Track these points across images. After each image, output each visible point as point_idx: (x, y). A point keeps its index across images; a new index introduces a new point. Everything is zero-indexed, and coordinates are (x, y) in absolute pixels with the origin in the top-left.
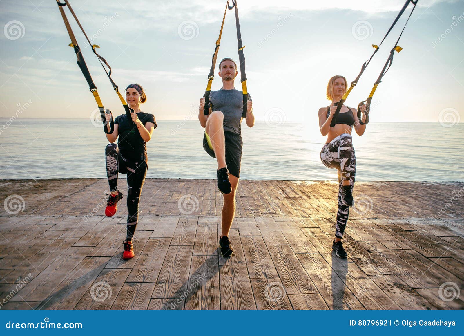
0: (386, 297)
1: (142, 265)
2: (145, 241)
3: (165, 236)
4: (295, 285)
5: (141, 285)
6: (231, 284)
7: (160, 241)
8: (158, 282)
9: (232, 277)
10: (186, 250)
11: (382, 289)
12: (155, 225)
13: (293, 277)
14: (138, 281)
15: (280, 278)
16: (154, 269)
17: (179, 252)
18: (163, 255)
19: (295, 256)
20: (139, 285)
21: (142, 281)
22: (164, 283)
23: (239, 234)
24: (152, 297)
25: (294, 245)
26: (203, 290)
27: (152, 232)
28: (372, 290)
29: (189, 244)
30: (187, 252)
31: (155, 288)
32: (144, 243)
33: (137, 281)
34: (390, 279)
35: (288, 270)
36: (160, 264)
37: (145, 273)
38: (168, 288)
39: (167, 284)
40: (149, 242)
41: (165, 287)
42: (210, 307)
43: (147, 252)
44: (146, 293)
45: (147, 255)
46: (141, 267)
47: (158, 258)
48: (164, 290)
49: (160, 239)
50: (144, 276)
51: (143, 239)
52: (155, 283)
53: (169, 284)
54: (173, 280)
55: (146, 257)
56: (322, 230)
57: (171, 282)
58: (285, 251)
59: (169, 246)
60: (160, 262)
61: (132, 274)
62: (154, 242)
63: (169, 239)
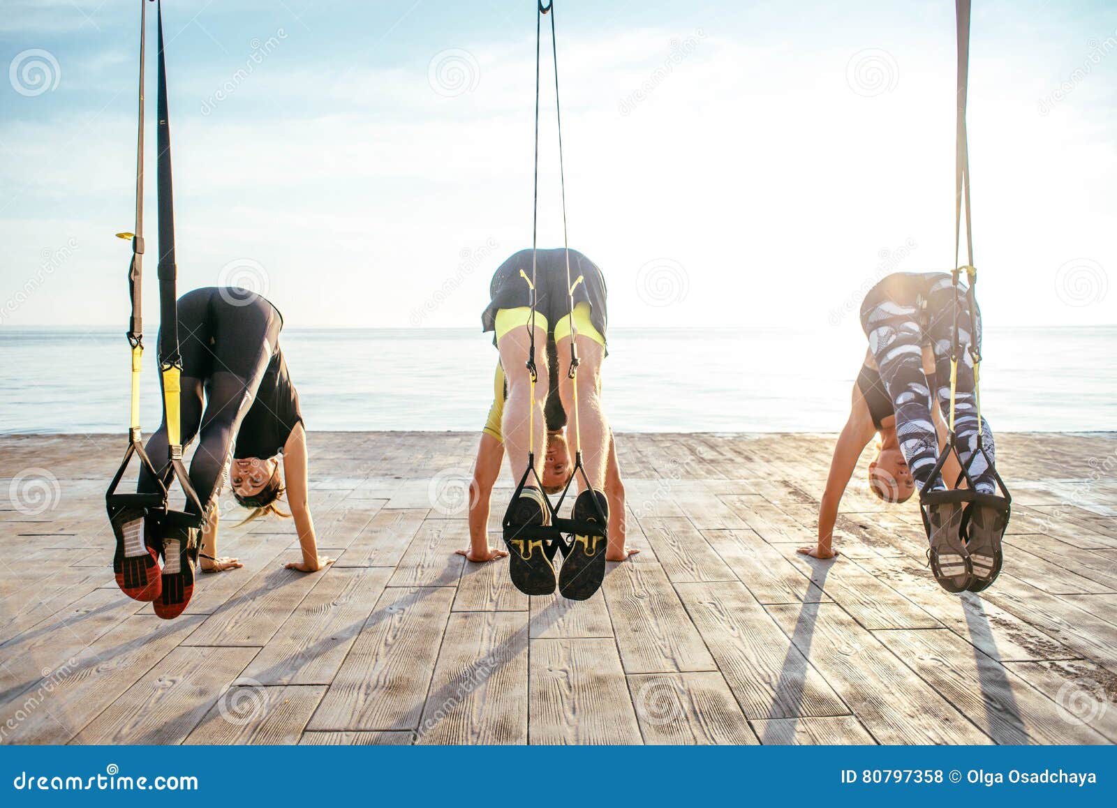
1: (365, 545)
2: (374, 513)
3: (414, 506)
5: (365, 571)
7: (403, 513)
8: (399, 567)
10: (461, 525)
12: (391, 493)
14: (359, 565)
16: (390, 550)
17: (444, 527)
18: (412, 532)
20: (361, 570)
21: (366, 565)
22: (413, 567)
24: (388, 585)
26: (493, 579)
27: (386, 501)
30: (461, 529)
31: (396, 574)
32: (369, 516)
33: (356, 565)
36: (403, 543)
37: (372, 555)
38: (422, 574)
39: (419, 570)
40: (381, 515)
41: (415, 573)
42: (508, 597)
43: (375, 529)
44: (376, 581)
45: (376, 532)
46: (366, 548)
47: (400, 536)
48: (414, 577)
49: (405, 511)
50: (370, 559)
51: (367, 510)
52: (395, 568)
53: (424, 570)
54: (431, 565)
55: (374, 534)
56: (767, 497)
57: (428, 566)
58: (676, 527)
59: (425, 520)
60: (403, 541)
61: (345, 556)
62: (392, 514)
63: (424, 510)
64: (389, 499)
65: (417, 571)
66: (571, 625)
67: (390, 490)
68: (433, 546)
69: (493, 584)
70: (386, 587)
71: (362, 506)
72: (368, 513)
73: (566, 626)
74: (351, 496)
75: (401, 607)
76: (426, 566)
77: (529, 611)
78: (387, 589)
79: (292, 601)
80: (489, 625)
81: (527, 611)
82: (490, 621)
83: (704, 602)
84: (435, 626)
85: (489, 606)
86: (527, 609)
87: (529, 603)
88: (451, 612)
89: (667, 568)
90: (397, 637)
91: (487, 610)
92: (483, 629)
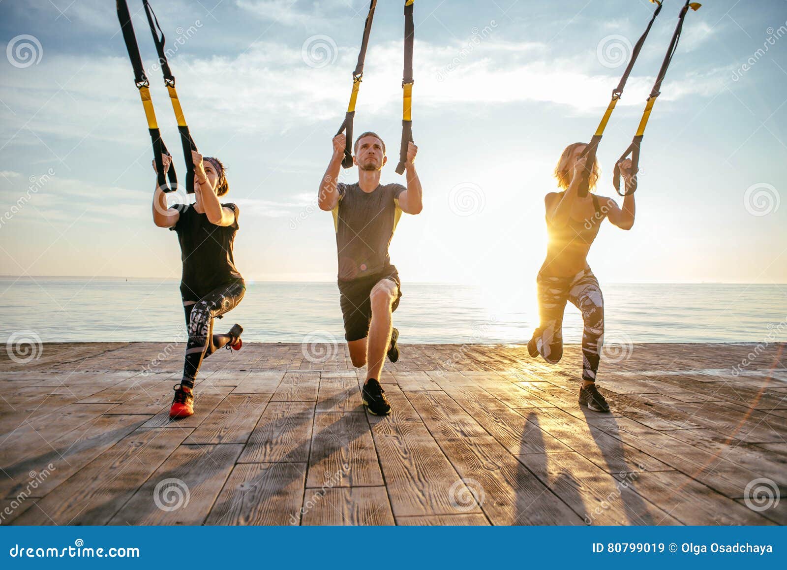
0: (705, 454)
1: (215, 423)
2: (222, 397)
3: (259, 391)
4: (525, 444)
5: (214, 447)
6: (399, 445)
7: (249, 397)
8: (249, 444)
9: (399, 436)
10: (303, 407)
11: (694, 445)
12: (238, 381)
13: (518, 435)
14: (209, 442)
15: (491, 435)
16: (239, 428)
17: (288, 408)
18: (259, 412)
19: (512, 412)
20: (211, 447)
21: (216, 442)
22: (261, 444)
23: (401, 389)
24: (238, 461)
25: (507, 400)
26: (342, 453)
27: (233, 388)
28: (675, 446)
29: (307, 400)
30: (305, 409)
31: (245, 451)
32: (220, 399)
33: (206, 442)
34: (702, 434)
35: (504, 427)
36: (251, 422)
37: (222, 432)
38: (271, 451)
39: (268, 446)
40: (229, 399)
41: (264, 449)
42: (361, 472)
43: (225, 410)
44: (226, 456)
45: (225, 413)
46: (214, 426)
47: (248, 416)
48: (263, 452)
49: (251, 395)
50: (219, 436)
51: (216, 395)
52: (244, 445)
53: (272, 446)
54: (279, 441)
55: (223, 415)
56: (554, 383)
57: (277, 443)
58: (492, 407)
59: (269, 402)
60: (251, 419)
61: (196, 434)
62: (239, 398)
63: (267, 395)
64: (236, 386)
65: (266, 448)
66: (433, 501)
67: (237, 379)
68: (279, 425)
69: (343, 460)
70: (236, 463)
71: (213, 391)
72: (219, 397)
73: (429, 502)
74: (202, 384)
75: (252, 484)
76: (274, 441)
77: (386, 484)
78: (237, 466)
79: (137, 480)
80: (348, 502)
81: (383, 486)
82: (348, 498)
83: (553, 472)
84: (291, 505)
85: (343, 482)
86: (383, 483)
87: (384, 478)
88: (305, 488)
89: (501, 442)
90: (250, 519)
91: (342, 485)
92: (343, 507)
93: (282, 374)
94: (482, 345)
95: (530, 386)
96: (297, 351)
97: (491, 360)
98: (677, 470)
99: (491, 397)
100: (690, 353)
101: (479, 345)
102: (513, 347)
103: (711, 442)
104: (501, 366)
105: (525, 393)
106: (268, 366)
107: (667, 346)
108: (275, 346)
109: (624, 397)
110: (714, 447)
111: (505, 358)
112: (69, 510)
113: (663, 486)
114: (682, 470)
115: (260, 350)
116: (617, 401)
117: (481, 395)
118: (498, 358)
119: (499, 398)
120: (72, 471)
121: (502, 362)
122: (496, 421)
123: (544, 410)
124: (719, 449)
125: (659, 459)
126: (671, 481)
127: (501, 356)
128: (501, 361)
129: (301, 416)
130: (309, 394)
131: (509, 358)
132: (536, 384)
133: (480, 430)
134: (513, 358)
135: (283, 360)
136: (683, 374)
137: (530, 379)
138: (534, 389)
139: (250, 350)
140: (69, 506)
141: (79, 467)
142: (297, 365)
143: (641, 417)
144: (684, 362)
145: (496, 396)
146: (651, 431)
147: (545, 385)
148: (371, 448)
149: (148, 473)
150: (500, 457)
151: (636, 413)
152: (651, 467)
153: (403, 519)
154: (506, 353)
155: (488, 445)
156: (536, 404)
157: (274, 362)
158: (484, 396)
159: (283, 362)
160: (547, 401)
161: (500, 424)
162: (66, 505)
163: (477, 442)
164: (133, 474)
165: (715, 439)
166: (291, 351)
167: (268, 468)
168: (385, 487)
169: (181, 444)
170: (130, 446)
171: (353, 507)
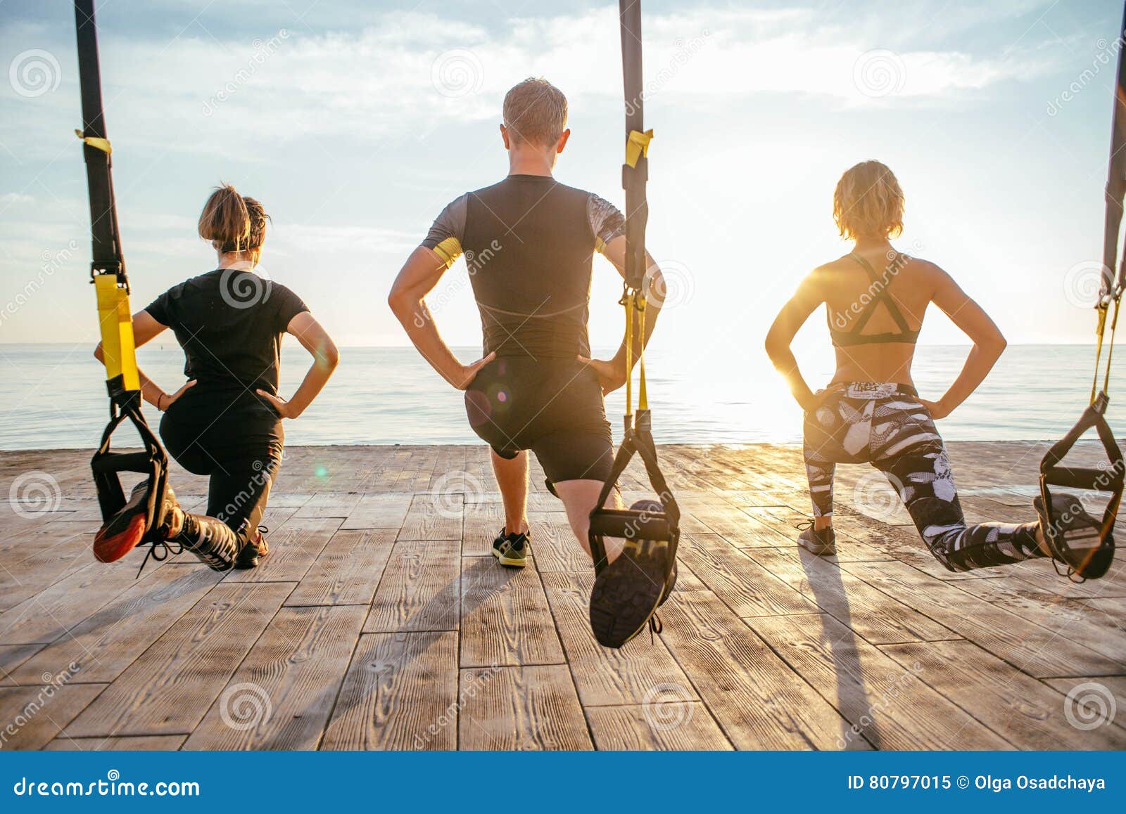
0: (1006, 615)
1: (324, 575)
2: (329, 536)
3: (380, 525)
4: (758, 602)
5: (328, 610)
6: (582, 604)
7: (367, 535)
8: (376, 605)
9: (582, 592)
10: (444, 548)
11: (991, 602)
12: (347, 509)
13: (747, 588)
14: (320, 603)
15: (709, 589)
16: (359, 582)
17: (423, 551)
18: (383, 557)
19: (739, 553)
20: (324, 610)
21: (330, 603)
22: (392, 605)
24: (363, 631)
25: (730, 535)
26: (506, 617)
27: (342, 520)
28: (965, 604)
29: (449, 538)
30: (447, 552)
31: (371, 614)
32: (326, 538)
33: (316, 603)
34: (1004, 585)
35: (728, 576)
36: (374, 572)
37: (336, 589)
38: (407, 615)
39: (402, 609)
40: (339, 537)
41: (397, 612)
42: (533, 645)
43: (335, 554)
44: (346, 624)
45: (337, 558)
46: (324, 579)
47: (369, 563)
48: (397, 617)
49: (368, 532)
50: (333, 594)
51: (319, 531)
52: (369, 606)
53: (408, 608)
54: (417, 600)
55: (334, 562)
56: (797, 509)
57: (413, 603)
58: (710, 546)
59: (396, 542)
60: (373, 568)
61: (300, 591)
62: (352, 536)
63: (392, 531)
64: (346, 518)
65: (399, 610)
66: (634, 684)
67: (346, 507)
68: (413, 576)
69: (507, 627)
70: (361, 634)
71: (314, 526)
72: (322, 535)
73: (628, 686)
74: (296, 515)
75: (388, 663)
76: (409, 602)
77: (568, 662)
78: (364, 637)
79: (231, 658)
80: (519, 687)
81: (564, 663)
82: (519, 681)
83: (796, 643)
84: (443, 691)
85: (511, 659)
86: (564, 660)
87: (565, 652)
88: (460, 668)
89: (724, 598)
90: (391, 712)
91: (509, 663)
92: (512, 693)
93: (408, 498)
94: (692, 446)
95: (764, 514)
96: (423, 458)
97: (706, 469)
98: (966, 639)
99: (709, 531)
100: (997, 457)
101: (688, 446)
102: (737, 449)
103: (1016, 597)
104: (720, 479)
105: (756, 525)
106: (385, 482)
107: (963, 446)
108: (390, 450)
109: (897, 530)
110: (1018, 605)
111: (726, 465)
112: (149, 700)
113: (944, 661)
114: (972, 639)
115: (370, 457)
116: (887, 535)
117: (693, 528)
118: (716, 467)
119: (720, 533)
120: (141, 646)
121: (721, 472)
122: (716, 568)
123: (783, 551)
124: (1026, 607)
125: (944, 624)
126: (956, 655)
127: (721, 463)
128: (721, 470)
129: (443, 562)
130: (450, 529)
131: (732, 465)
132: (772, 510)
133: (694, 581)
134: (738, 466)
135: (405, 473)
136: (984, 494)
137: (763, 504)
138: (769, 518)
139: (355, 457)
140: (149, 695)
141: (149, 640)
142: (426, 479)
143: (919, 560)
144: (988, 470)
145: (715, 529)
146: (933, 581)
147: (785, 511)
148: (544, 609)
149: (244, 649)
150: (724, 621)
151: (913, 554)
152: (931, 635)
153: (595, 710)
154: (727, 459)
155: (705, 604)
156: (771, 541)
157: (392, 475)
158: (699, 529)
159: (405, 475)
160: (788, 536)
161: (722, 572)
162: (144, 692)
163: (690, 599)
164: (224, 649)
165: (1021, 593)
166: (415, 457)
167: (405, 641)
168: (567, 666)
169: (282, 606)
170: (213, 610)
171: (526, 694)
